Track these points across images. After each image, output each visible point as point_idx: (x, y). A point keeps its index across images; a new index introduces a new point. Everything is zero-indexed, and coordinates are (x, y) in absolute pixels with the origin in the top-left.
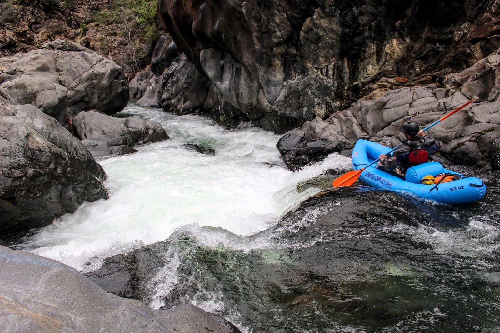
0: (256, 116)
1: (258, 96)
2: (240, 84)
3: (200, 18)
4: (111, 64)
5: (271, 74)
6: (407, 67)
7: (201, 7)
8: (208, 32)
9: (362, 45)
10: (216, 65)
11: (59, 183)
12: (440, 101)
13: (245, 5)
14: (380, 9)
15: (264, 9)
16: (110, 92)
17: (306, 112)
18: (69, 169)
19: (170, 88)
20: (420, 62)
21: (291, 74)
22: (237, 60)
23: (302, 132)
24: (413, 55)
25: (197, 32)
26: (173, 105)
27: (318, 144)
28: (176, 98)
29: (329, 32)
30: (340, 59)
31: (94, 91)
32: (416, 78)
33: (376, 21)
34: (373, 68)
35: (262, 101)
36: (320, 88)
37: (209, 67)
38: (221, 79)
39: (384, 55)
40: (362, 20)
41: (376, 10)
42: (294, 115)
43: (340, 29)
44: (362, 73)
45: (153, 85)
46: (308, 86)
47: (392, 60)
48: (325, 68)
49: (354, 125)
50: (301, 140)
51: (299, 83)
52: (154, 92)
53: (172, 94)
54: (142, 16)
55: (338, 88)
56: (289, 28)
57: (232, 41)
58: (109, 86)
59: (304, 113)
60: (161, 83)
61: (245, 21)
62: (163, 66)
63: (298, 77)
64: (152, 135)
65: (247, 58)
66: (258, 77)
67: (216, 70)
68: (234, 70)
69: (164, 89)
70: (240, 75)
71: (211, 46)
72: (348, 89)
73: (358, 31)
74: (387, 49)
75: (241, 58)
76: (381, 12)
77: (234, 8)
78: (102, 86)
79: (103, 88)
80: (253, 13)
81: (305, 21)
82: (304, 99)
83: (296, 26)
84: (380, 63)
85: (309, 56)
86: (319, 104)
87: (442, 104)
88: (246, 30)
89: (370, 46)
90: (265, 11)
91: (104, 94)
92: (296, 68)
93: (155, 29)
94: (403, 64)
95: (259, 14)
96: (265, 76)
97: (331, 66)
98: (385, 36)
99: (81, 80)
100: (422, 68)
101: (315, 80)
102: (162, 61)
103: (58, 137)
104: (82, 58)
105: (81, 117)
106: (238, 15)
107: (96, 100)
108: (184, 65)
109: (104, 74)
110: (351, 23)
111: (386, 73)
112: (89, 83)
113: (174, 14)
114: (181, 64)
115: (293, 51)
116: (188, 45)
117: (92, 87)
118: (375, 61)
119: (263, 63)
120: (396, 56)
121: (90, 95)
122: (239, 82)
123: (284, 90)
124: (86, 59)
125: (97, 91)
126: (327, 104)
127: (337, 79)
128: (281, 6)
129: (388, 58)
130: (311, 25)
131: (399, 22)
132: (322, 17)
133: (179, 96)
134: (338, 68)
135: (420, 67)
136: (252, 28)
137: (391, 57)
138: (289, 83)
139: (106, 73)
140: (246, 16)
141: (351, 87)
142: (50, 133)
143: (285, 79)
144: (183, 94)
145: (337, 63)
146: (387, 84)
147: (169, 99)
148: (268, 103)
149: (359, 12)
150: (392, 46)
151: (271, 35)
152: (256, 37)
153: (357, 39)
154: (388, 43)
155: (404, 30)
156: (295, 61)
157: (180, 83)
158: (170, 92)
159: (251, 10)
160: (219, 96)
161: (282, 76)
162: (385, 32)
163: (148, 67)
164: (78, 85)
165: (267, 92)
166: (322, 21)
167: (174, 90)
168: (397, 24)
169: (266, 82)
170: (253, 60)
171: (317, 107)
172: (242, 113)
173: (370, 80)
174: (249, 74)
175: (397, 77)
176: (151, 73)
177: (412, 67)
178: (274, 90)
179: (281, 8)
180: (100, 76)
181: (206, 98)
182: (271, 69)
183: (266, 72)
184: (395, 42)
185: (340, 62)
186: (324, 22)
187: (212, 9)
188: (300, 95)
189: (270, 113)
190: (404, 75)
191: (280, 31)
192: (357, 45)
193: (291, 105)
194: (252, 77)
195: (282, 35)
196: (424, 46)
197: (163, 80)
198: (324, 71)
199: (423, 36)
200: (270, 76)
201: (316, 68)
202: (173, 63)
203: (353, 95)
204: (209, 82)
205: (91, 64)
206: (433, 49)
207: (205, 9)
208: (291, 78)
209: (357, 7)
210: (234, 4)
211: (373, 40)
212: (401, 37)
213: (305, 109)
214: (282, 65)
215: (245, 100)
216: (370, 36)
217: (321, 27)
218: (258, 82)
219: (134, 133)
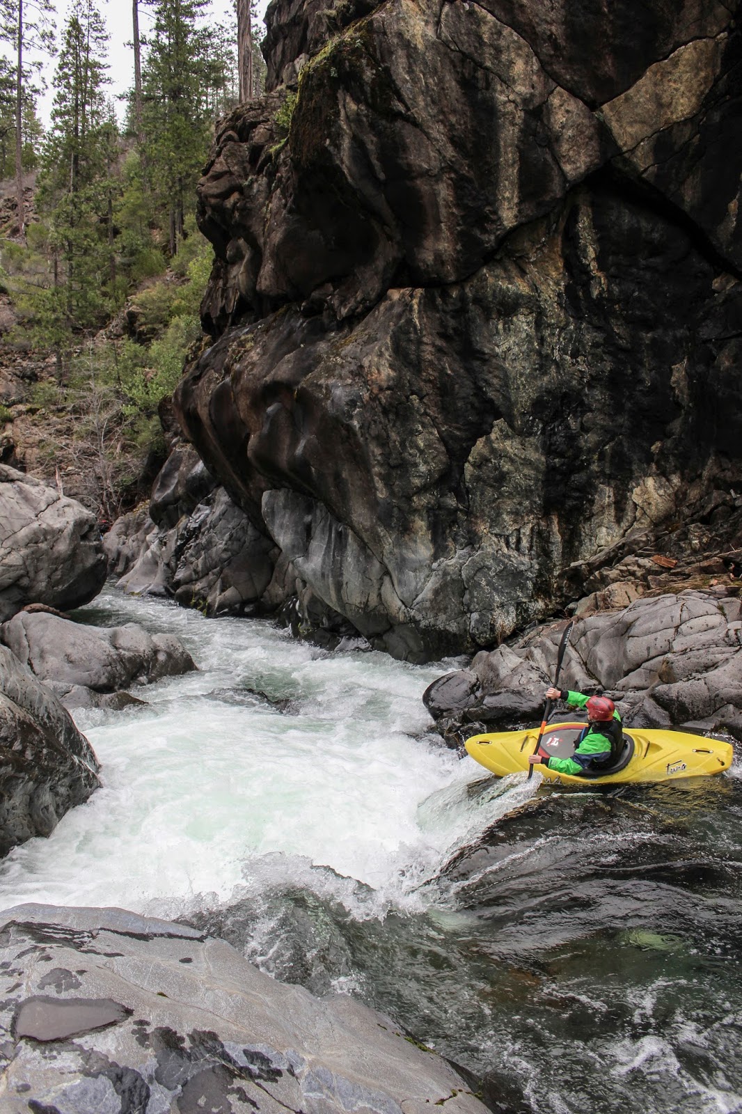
0: (374, 628)
1: (380, 589)
2: (345, 565)
3: (265, 430)
4: (75, 508)
5: (407, 548)
6: (674, 536)
7: (270, 409)
8: (283, 458)
9: (587, 491)
10: (296, 524)
11: (30, 779)
12: (729, 626)
13: (360, 414)
14: (620, 420)
15: (395, 422)
16: (72, 568)
17: (477, 621)
18: (45, 751)
19: (193, 559)
20: (700, 528)
21: (447, 547)
22: (339, 516)
23: (472, 672)
24: (686, 511)
25: (257, 456)
26: (197, 594)
27: (504, 701)
28: (204, 580)
29: (521, 464)
30: (543, 516)
31: (41, 565)
32: (693, 559)
33: (612, 444)
34: (608, 535)
35: (390, 599)
36: (505, 573)
37: (281, 526)
38: (306, 551)
39: (629, 507)
40: (586, 441)
41: (612, 421)
42: (453, 627)
43: (543, 459)
44: (588, 544)
45: (153, 547)
46: (480, 569)
47: (645, 519)
48: (515, 534)
49: (573, 664)
50: (471, 688)
51: (461, 565)
52: (156, 563)
53: (196, 572)
54: (132, 401)
55: (540, 575)
56: (443, 458)
57: (330, 480)
58: (70, 555)
59: (473, 623)
60: (173, 545)
61: (358, 445)
62: (176, 509)
63: (461, 552)
64: (164, 665)
65: (360, 515)
66: (382, 552)
67: (296, 533)
68: (333, 535)
69: (178, 559)
70: (346, 547)
71: (287, 484)
72: (560, 576)
73: (578, 463)
74: (636, 496)
75: (348, 513)
76: (621, 426)
77: (336, 420)
78: (56, 555)
79: (57, 560)
80: (374, 430)
81: (474, 444)
82: (472, 597)
83: (457, 453)
84: (622, 524)
85: (483, 511)
86: (502, 605)
87: (732, 633)
88: (360, 461)
89: (602, 490)
90: (398, 424)
91: (59, 573)
92: (456, 534)
93: (159, 427)
94: (666, 529)
95: (386, 431)
96: (396, 550)
97: (526, 530)
98: (631, 472)
99: (16, 542)
100: (705, 540)
101: (495, 558)
102: (177, 500)
103: (18, 687)
104: (17, 496)
105: (20, 623)
106: (344, 432)
107: (44, 584)
108: (223, 514)
109: (61, 531)
110: (565, 447)
111: (635, 547)
112: (32, 549)
113: (210, 415)
114: (219, 509)
115: (451, 502)
116: (235, 477)
117: (36, 557)
118: (612, 519)
119: (393, 525)
120: (653, 511)
121: (32, 574)
122: (341, 562)
123: (432, 579)
124: (27, 499)
125: (46, 565)
126: (519, 605)
127: (538, 556)
128: (428, 415)
129: (638, 514)
130: (486, 452)
131: (658, 444)
132: (507, 437)
133: (211, 577)
134: (540, 533)
135: (700, 538)
136: (372, 458)
137: (645, 513)
138: (443, 564)
139: (66, 527)
140: (359, 435)
141: (566, 572)
142: (7, 680)
143: (435, 557)
144: (221, 571)
145: (538, 524)
146: (635, 568)
147: (189, 581)
148: (400, 603)
149: (578, 425)
150: (645, 492)
151: (407, 471)
152: (380, 475)
153: (577, 478)
154: (638, 485)
155: (667, 461)
156: (455, 522)
157: (214, 549)
158: (192, 567)
159: (370, 424)
160: (299, 584)
161: (430, 550)
162: (630, 463)
163: (143, 507)
164: (9, 553)
165: (400, 582)
166: (508, 443)
167: (200, 563)
168: (653, 448)
169: (397, 564)
170: (371, 519)
171: (498, 611)
172: (346, 621)
173: (602, 558)
174: (363, 546)
175: (656, 557)
176: (149, 521)
177: (685, 536)
178: (412, 579)
179: (427, 420)
180: (51, 535)
181: (269, 582)
182: (407, 538)
183: (398, 544)
184: (650, 482)
185: (543, 523)
186: (511, 446)
187: (291, 415)
188: (465, 589)
189: (404, 623)
190: (670, 552)
191: (426, 462)
192: (577, 489)
193: (446, 608)
194: (369, 551)
195: (429, 471)
196: (707, 494)
197: (177, 541)
198: (513, 540)
199: (705, 473)
200: (404, 551)
201: (496, 535)
202: (199, 506)
203: (569, 587)
204: (276, 550)
205: (35, 509)
206: (724, 503)
207: (277, 413)
208: (446, 555)
209: (575, 417)
210: (337, 411)
211: (608, 479)
212: (663, 473)
213: (475, 616)
214: (428, 528)
215: (354, 596)
216: (602, 472)
217: (505, 456)
218: (382, 563)
219: (130, 659)
